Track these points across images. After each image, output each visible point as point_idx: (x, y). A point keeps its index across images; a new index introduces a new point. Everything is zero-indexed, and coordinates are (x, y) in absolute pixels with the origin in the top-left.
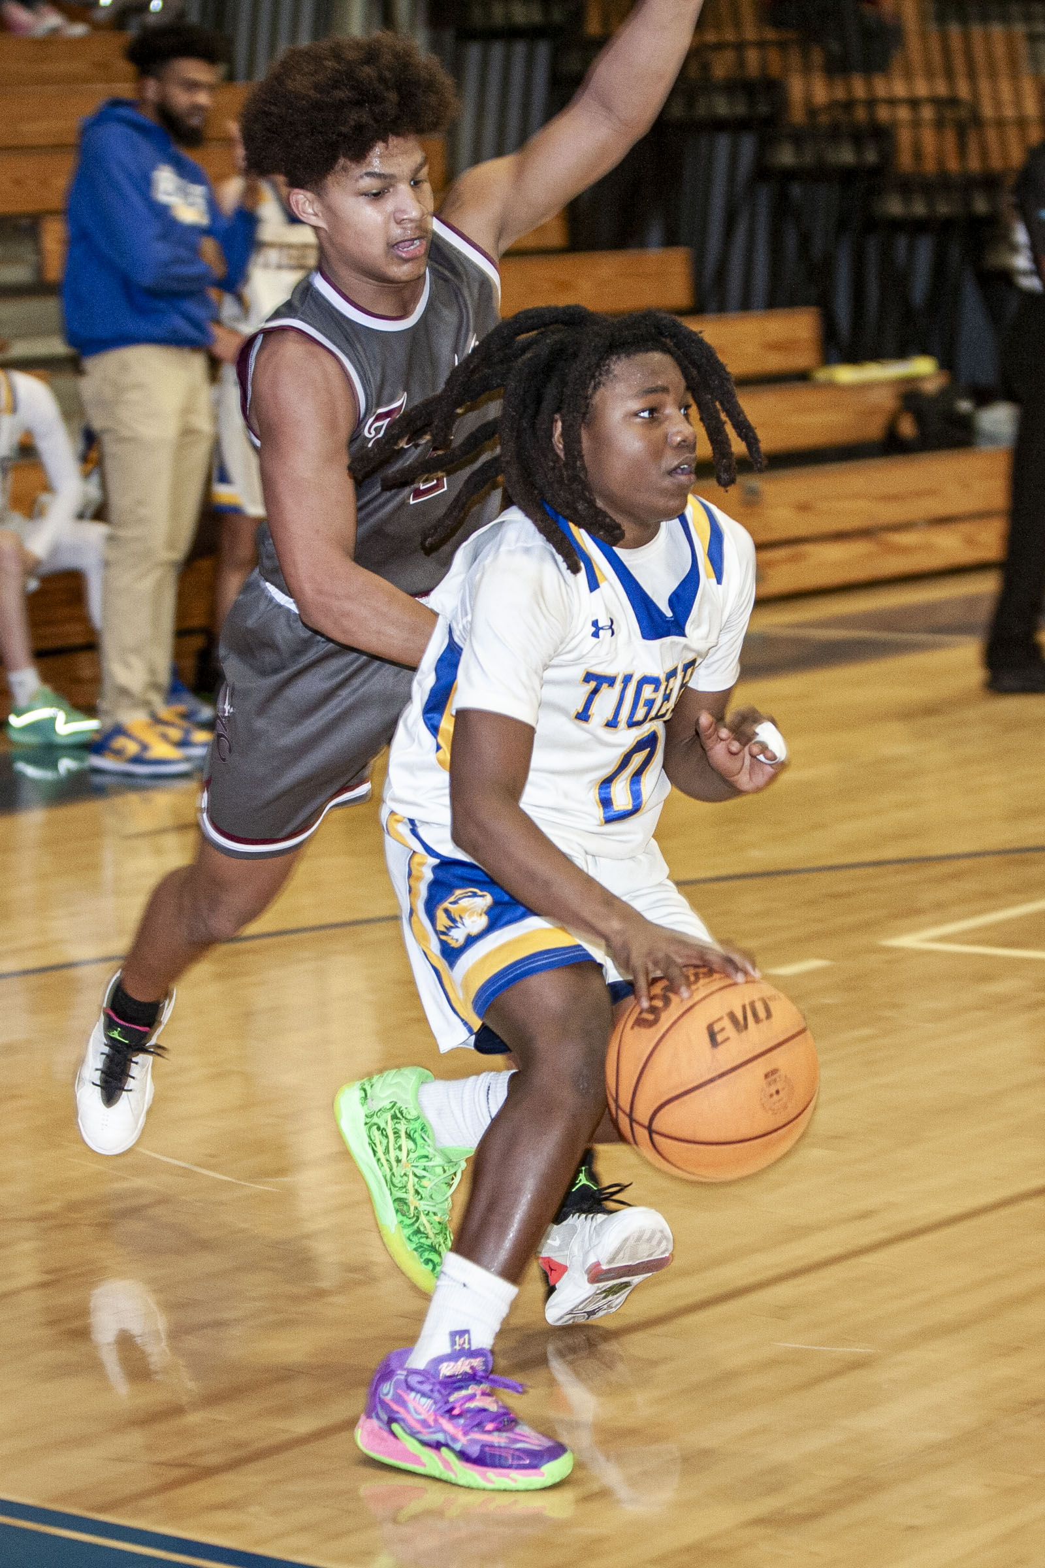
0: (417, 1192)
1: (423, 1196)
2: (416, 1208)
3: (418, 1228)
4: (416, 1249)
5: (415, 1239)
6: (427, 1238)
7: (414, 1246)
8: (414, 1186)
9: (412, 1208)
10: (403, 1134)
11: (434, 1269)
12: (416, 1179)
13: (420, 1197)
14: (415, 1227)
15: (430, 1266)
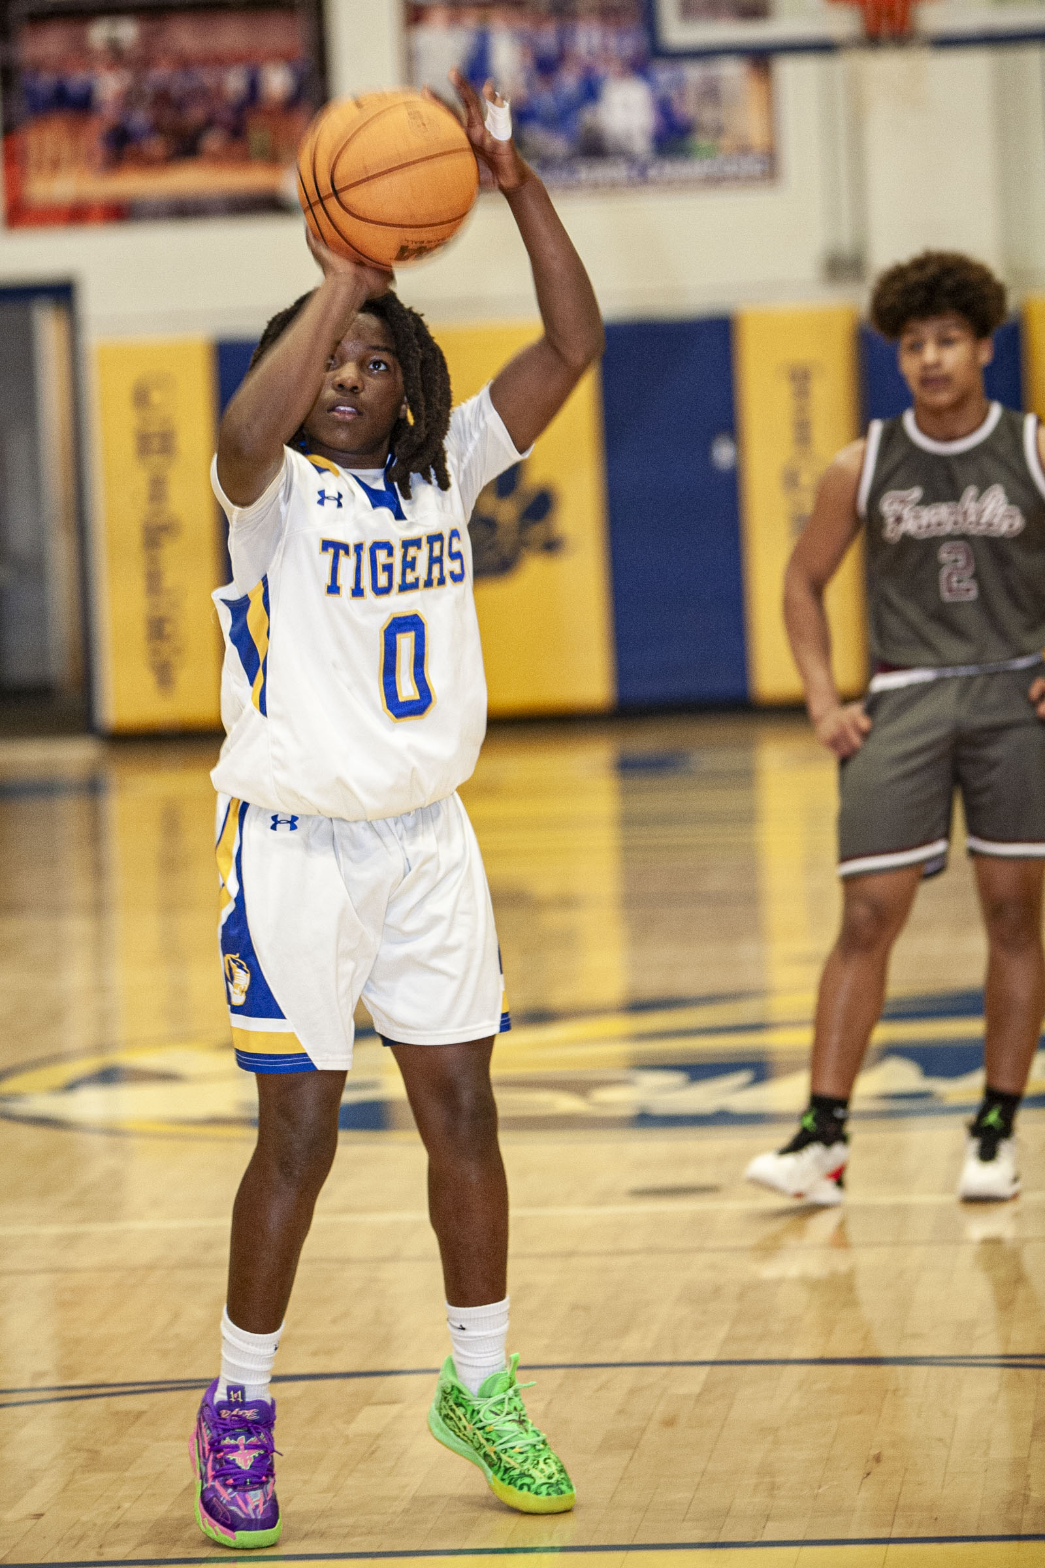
0: (488, 1440)
1: (493, 1439)
2: (495, 1453)
3: (505, 1467)
4: (510, 1483)
5: (506, 1476)
6: (515, 1469)
7: (507, 1482)
8: (483, 1437)
9: (492, 1455)
10: (454, 1407)
11: (529, 1489)
12: (481, 1431)
13: (491, 1442)
14: (502, 1469)
15: (525, 1488)
